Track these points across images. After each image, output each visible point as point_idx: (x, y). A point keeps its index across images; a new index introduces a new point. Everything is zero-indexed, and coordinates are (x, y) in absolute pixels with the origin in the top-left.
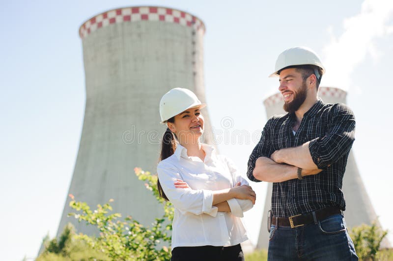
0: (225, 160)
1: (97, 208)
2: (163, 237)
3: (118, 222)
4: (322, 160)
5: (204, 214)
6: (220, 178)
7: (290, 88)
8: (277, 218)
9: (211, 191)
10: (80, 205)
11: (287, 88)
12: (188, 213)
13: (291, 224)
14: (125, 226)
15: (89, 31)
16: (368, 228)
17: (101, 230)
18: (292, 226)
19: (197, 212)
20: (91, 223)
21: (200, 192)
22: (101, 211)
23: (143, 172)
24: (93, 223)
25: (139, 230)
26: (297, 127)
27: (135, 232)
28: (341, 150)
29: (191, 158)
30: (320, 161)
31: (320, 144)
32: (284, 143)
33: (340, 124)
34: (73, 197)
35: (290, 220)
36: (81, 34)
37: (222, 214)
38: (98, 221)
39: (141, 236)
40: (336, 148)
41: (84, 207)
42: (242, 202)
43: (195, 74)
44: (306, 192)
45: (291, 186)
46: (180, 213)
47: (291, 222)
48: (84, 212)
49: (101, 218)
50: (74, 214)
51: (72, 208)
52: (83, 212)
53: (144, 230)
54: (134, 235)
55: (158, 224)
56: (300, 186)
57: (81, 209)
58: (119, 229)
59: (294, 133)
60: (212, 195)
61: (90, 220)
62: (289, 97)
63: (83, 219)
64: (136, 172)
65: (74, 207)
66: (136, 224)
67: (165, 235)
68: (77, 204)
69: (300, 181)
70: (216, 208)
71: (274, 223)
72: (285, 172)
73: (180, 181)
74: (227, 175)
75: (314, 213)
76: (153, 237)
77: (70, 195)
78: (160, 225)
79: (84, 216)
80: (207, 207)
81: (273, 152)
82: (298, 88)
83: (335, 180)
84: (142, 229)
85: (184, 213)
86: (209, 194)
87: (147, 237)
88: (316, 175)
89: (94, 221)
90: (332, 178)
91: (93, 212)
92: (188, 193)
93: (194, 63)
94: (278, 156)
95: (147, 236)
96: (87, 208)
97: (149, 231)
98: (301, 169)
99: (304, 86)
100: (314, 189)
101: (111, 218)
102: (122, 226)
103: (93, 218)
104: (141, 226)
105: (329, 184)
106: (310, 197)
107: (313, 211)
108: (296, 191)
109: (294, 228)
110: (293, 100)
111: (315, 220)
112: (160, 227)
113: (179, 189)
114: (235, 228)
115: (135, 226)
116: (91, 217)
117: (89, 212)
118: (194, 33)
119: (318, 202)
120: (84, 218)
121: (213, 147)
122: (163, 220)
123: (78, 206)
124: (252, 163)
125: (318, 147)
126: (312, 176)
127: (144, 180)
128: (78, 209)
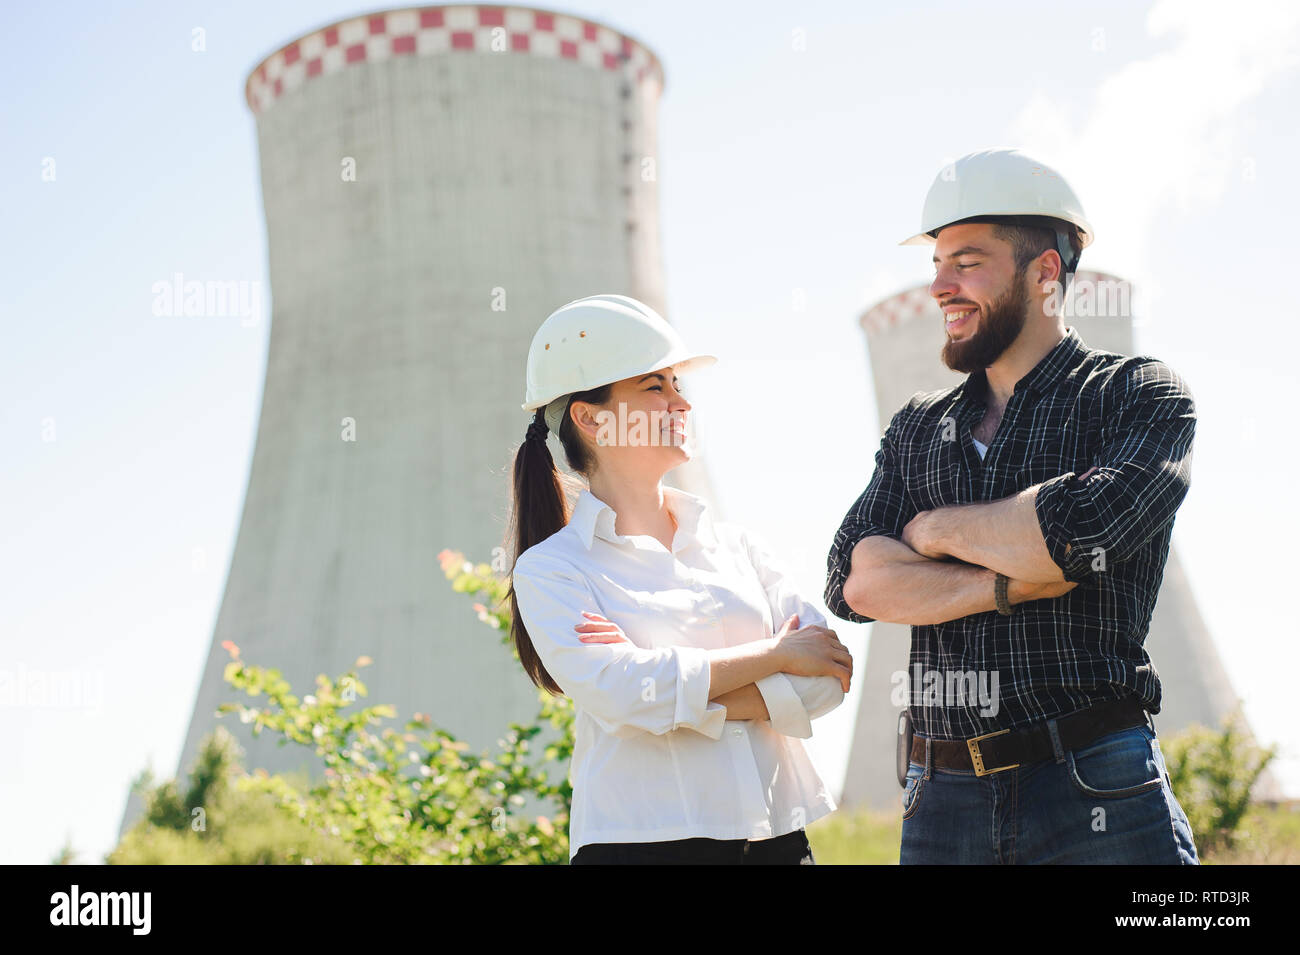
0: (743, 540)
1: (313, 690)
2: (534, 784)
3: (387, 733)
4: (1080, 551)
5: (682, 732)
6: (730, 606)
7: (970, 291)
8: (928, 740)
9: (702, 650)
10: (260, 677)
11: (958, 289)
12: (628, 728)
13: (975, 761)
14: (411, 747)
15: (278, 87)
16: (1210, 738)
17: (327, 765)
18: (979, 770)
19: (658, 725)
20: (294, 740)
21: (664, 656)
22: (326, 697)
23: (468, 567)
24: (299, 737)
25: (456, 763)
26: (990, 428)
27: (441, 769)
28: (1145, 519)
29: (630, 542)
30: (1075, 555)
31: (1078, 495)
32: (946, 486)
33: (1144, 431)
34: (235, 651)
35: (971, 750)
36: (251, 100)
37: (739, 729)
38: (318, 732)
39: (462, 781)
40: (1130, 513)
41: (273, 684)
42: (807, 684)
43: (630, 228)
44: (1024, 656)
45: (973, 634)
46: (597, 728)
47: (976, 756)
48: (272, 702)
49: (325, 720)
50: (238, 706)
51: (234, 689)
52: (267, 701)
53: (472, 762)
54: (439, 781)
55: (518, 743)
56: (1002, 633)
57: (264, 691)
58: (390, 757)
59: (982, 449)
60: (705, 665)
61: (291, 730)
62: (962, 322)
63: (265, 726)
64: (445, 565)
65: (239, 683)
66: (446, 743)
67: (540, 777)
68: (249, 673)
69: (1004, 619)
70: (721, 710)
71: (920, 759)
72: (953, 589)
73: (594, 619)
74: (750, 592)
75: (1052, 725)
76: (500, 786)
77: (226, 644)
78: (525, 745)
79: (271, 716)
80: (691, 708)
81: (910, 515)
82: (997, 293)
83: (1123, 615)
84: (465, 759)
85: (610, 729)
86: (696, 661)
87: (483, 786)
88: (1058, 599)
89: (304, 732)
90: (1112, 609)
91: (301, 701)
92: (626, 659)
93: (627, 192)
94: (926, 531)
95: (483, 783)
96: (282, 687)
97: (487, 765)
98: (1007, 578)
99: (1020, 287)
100: (1050, 645)
101: (360, 722)
102: (400, 747)
103: (302, 721)
104: (462, 747)
105: (1105, 626)
106: (1036, 673)
107: (1049, 718)
108: (989, 651)
109: (986, 777)
110: (974, 332)
111: (1058, 751)
112: (527, 753)
113: (592, 647)
114: (784, 776)
115: (441, 747)
116: (292, 720)
117: (289, 700)
118: (626, 93)
119: (1067, 687)
120: (272, 723)
121: (702, 501)
122: (535, 731)
123: (253, 680)
124: (841, 560)
125: (1067, 506)
126: (1045, 603)
127: (473, 593)
128: (254, 691)
